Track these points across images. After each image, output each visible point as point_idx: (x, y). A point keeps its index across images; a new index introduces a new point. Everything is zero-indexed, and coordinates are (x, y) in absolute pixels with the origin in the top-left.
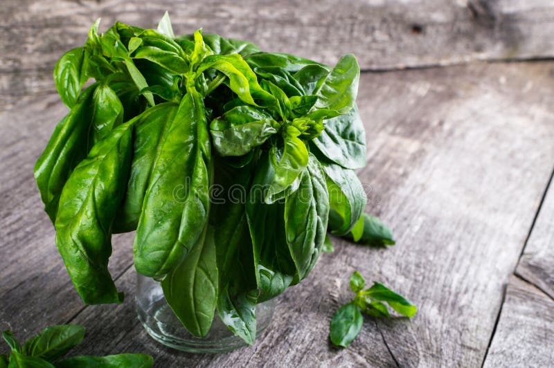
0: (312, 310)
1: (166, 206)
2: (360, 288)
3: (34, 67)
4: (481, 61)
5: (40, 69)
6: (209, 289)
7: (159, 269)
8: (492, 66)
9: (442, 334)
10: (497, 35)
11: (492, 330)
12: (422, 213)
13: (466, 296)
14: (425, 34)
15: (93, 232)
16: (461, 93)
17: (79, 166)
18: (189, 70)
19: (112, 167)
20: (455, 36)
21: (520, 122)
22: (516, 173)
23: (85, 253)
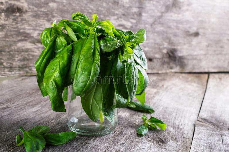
0: (129, 127)
1: (86, 67)
2: (146, 120)
3: (17, 66)
4: (173, 72)
5: (19, 67)
6: (97, 107)
7: (82, 91)
8: (176, 74)
9: (176, 135)
10: (177, 63)
11: (193, 134)
12: (162, 106)
13: (182, 126)
14: (153, 62)
15: (59, 78)
16: (168, 79)
17: (52, 60)
18: (91, 26)
19: (66, 56)
20: (163, 63)
21: (189, 87)
22: (191, 98)
23: (56, 86)
